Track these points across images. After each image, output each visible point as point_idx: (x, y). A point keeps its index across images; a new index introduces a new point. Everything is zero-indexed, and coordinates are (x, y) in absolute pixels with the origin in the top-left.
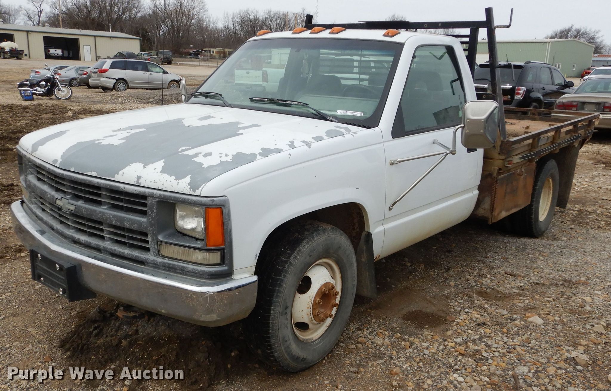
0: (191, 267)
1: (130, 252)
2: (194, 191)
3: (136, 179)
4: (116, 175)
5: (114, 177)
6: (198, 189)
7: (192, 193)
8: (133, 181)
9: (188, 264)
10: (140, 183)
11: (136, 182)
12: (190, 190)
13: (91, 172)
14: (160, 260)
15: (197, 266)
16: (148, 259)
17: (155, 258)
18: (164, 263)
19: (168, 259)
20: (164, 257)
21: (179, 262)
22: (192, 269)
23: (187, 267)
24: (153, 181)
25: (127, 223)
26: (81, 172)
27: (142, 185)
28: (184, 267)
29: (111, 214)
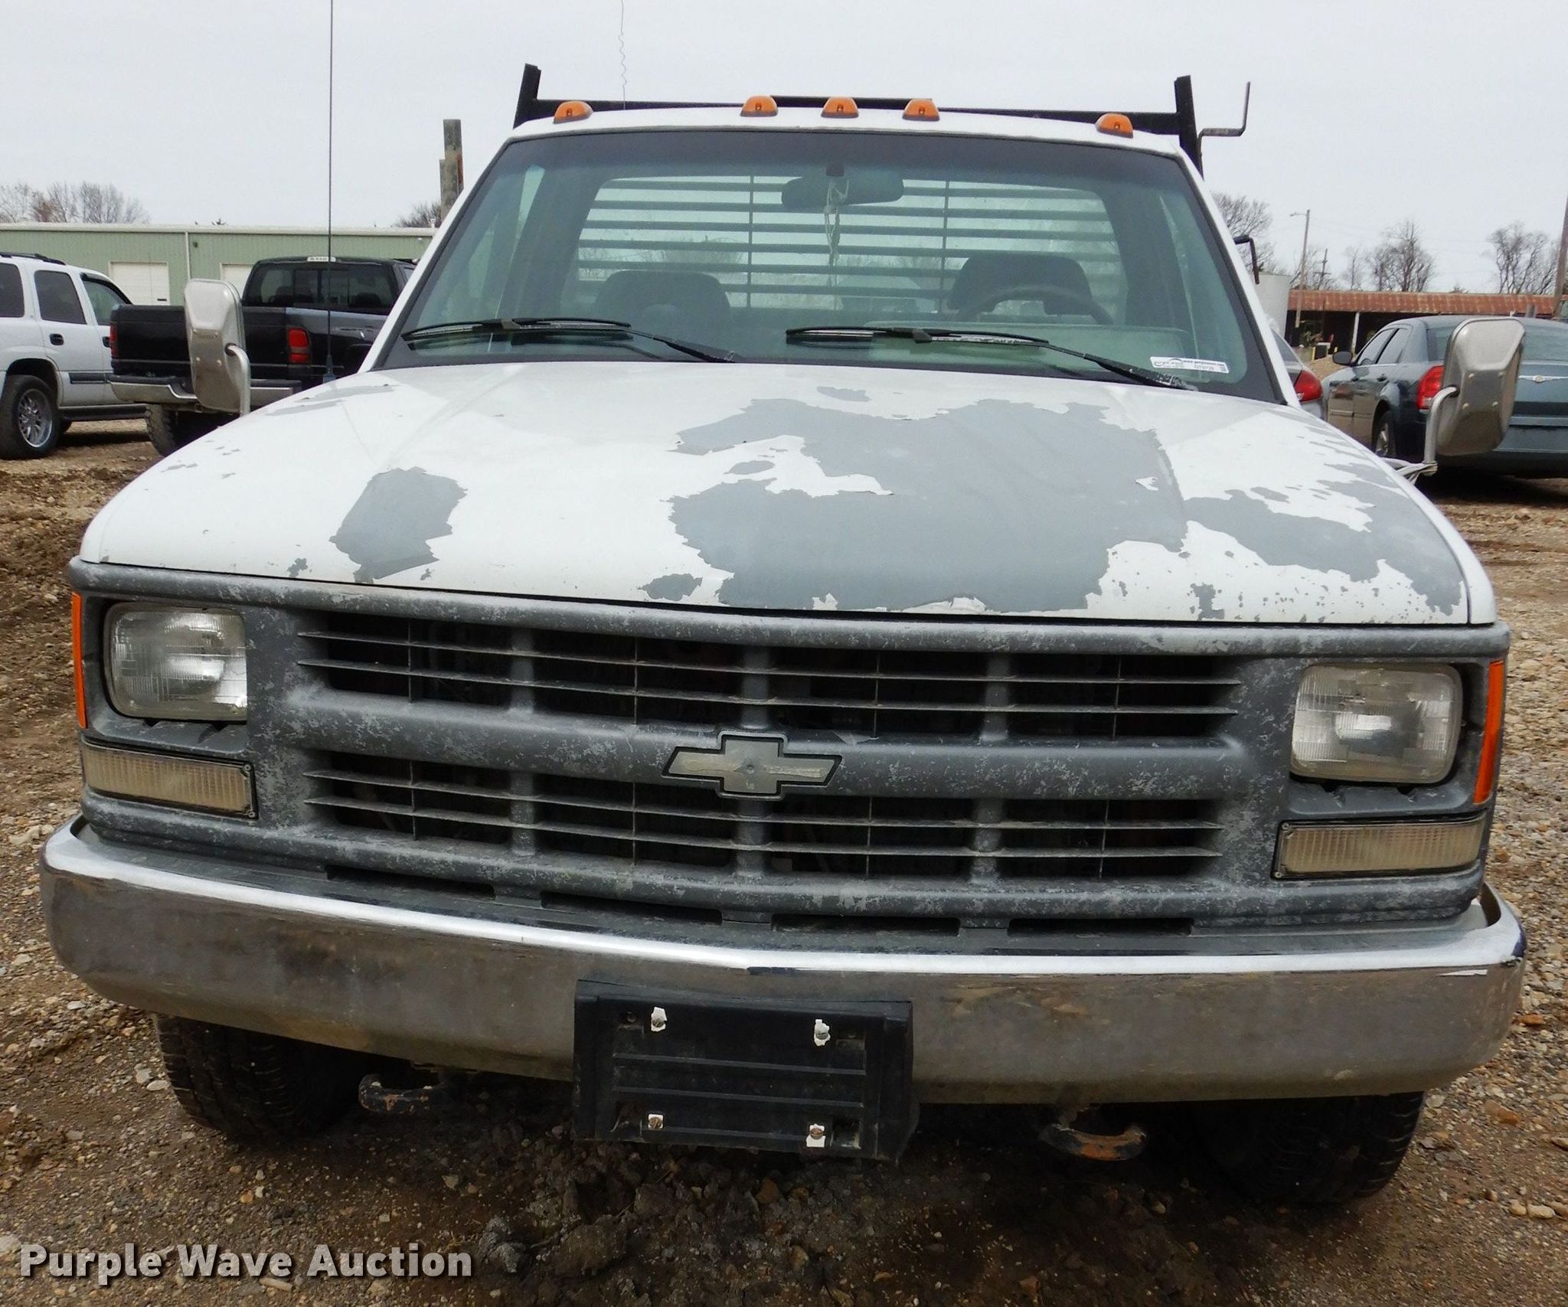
0: (1406, 889)
1: (1131, 895)
2: (1449, 612)
3: (1195, 601)
4: (1091, 597)
5: (1083, 604)
6: (1457, 604)
7: (1440, 618)
8: (1185, 608)
9: (1394, 882)
10: (1221, 612)
11: (1198, 611)
12: (1434, 610)
13: (950, 600)
14: (1276, 893)
15: (1425, 881)
16: (1223, 902)
17: (1253, 892)
18: (1296, 900)
19: (1308, 883)
20: (1291, 877)
21: (1355, 884)
22: (1411, 897)
23: (1391, 895)
24: (1272, 598)
25: (1147, 779)
26: (884, 610)
27: (1228, 618)
28: (1379, 897)
29: (1063, 760)
